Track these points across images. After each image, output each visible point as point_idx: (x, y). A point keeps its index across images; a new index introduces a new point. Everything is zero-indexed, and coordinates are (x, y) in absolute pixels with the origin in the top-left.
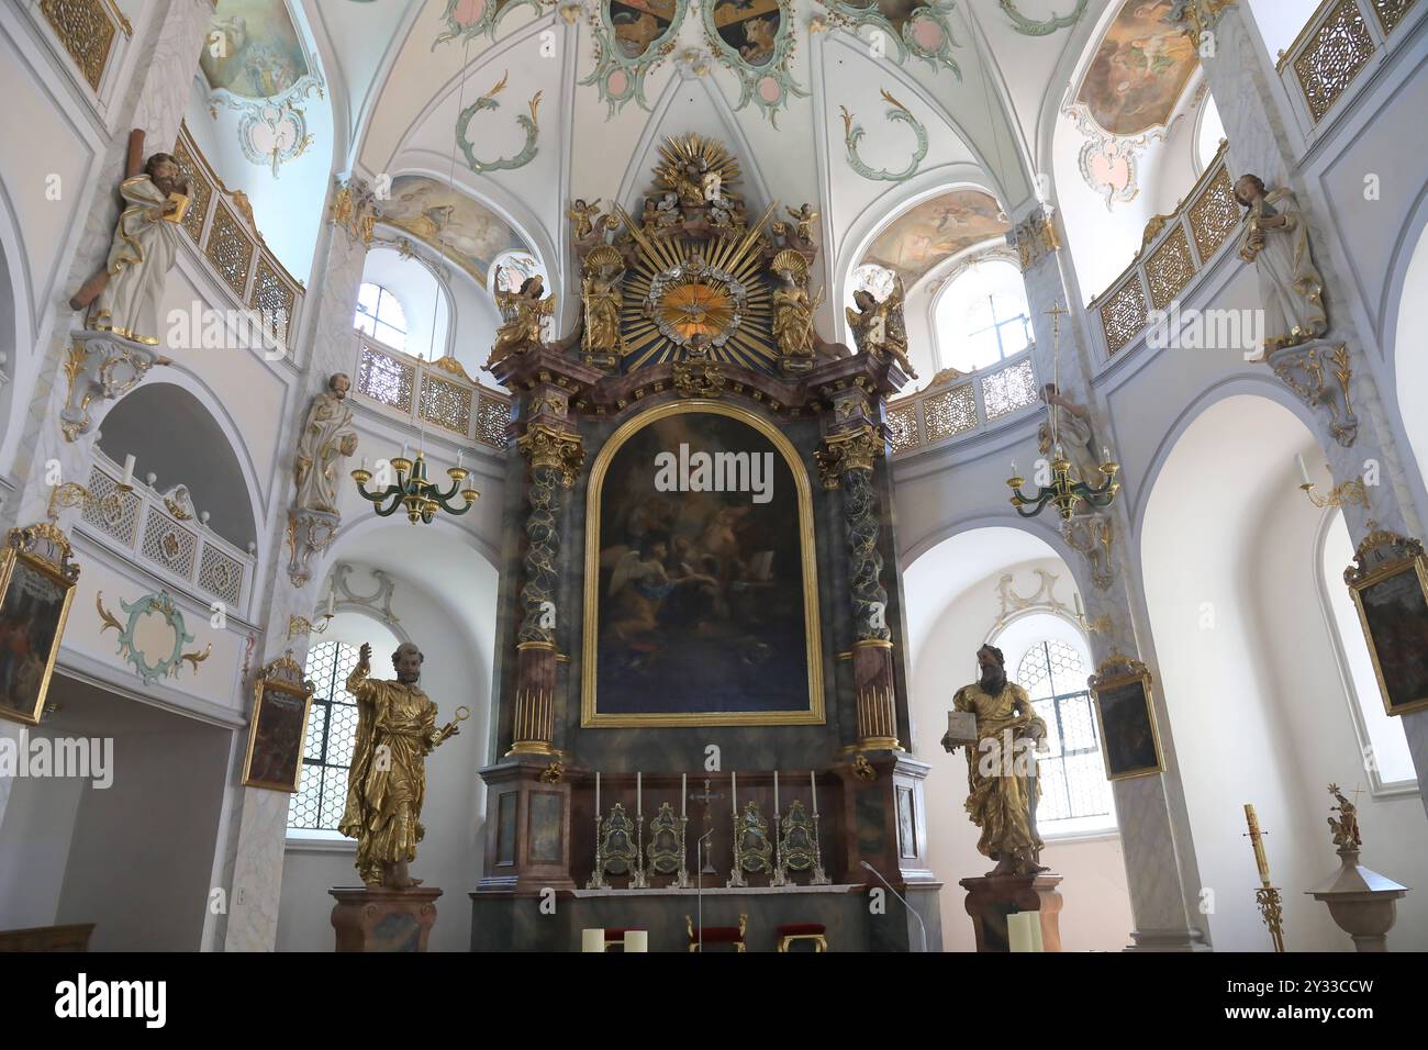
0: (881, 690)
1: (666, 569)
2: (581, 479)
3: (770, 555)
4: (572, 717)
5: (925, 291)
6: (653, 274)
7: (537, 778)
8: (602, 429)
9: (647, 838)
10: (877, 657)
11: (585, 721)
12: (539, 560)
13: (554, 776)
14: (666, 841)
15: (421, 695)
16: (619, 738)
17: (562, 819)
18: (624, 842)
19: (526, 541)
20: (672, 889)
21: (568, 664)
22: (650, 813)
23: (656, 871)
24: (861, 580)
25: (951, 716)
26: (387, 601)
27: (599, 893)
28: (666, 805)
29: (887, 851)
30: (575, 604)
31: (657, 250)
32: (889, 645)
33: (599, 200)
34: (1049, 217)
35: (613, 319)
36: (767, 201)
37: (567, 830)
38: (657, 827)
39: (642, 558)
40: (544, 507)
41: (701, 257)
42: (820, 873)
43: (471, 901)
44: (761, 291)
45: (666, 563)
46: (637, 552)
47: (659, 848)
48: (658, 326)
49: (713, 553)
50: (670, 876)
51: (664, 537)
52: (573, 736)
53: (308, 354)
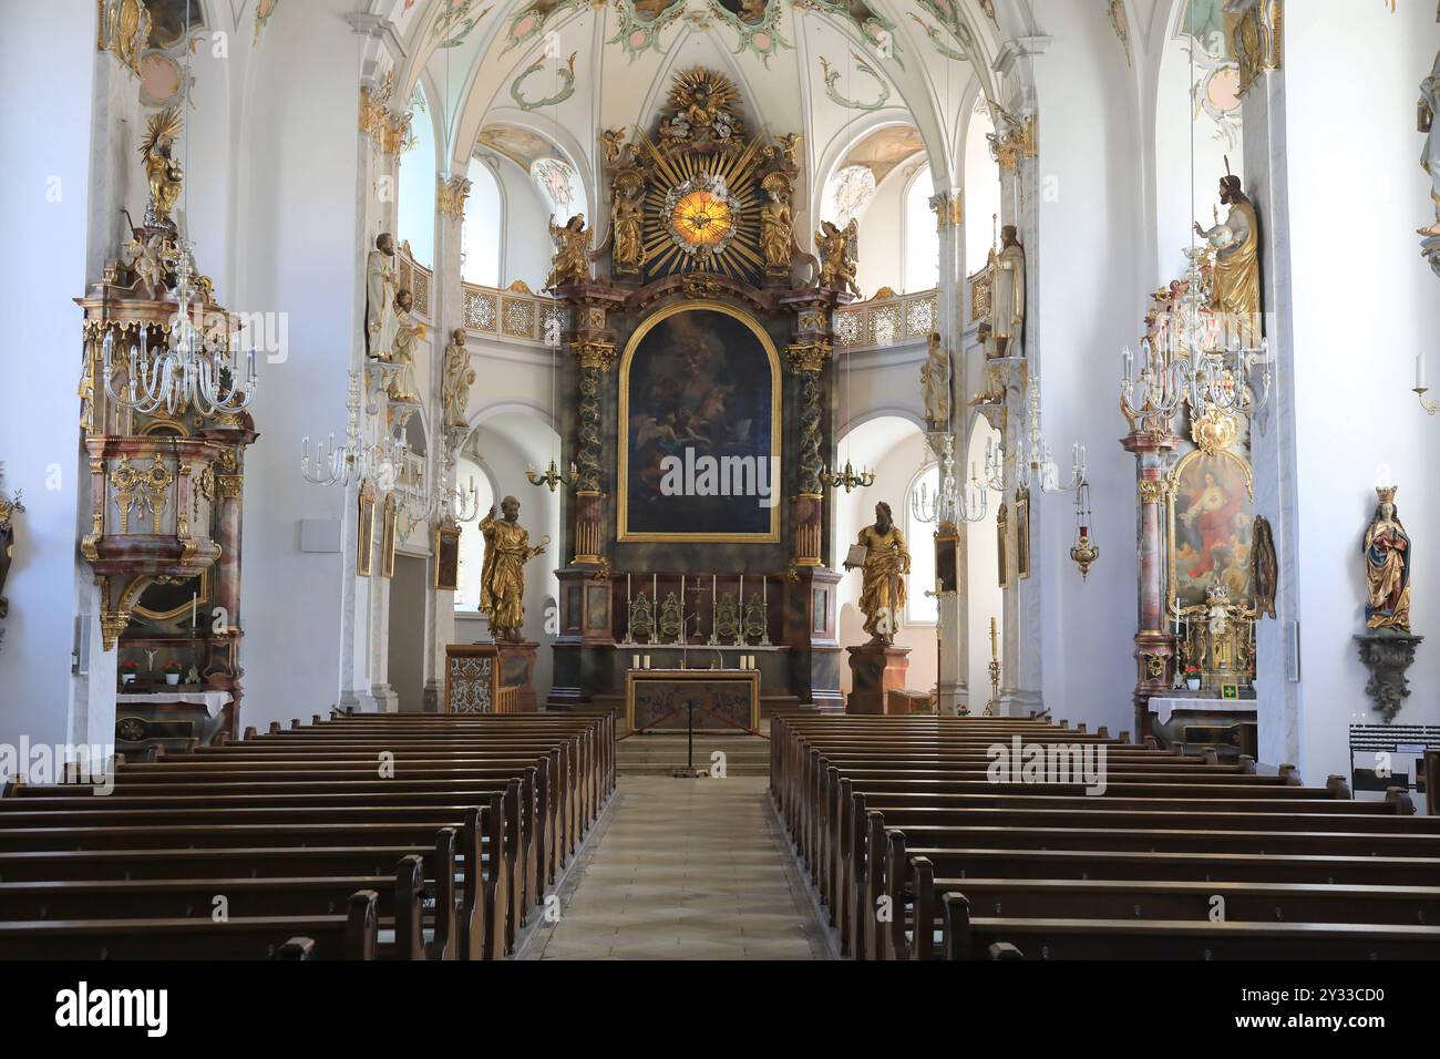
0: (811, 527)
1: (676, 432)
2: (614, 364)
3: (749, 422)
4: (611, 535)
5: (903, 174)
6: (668, 188)
7: (593, 578)
8: (629, 323)
9: (660, 612)
10: (810, 505)
11: (619, 537)
12: (589, 436)
13: (602, 577)
14: (671, 615)
15: (519, 527)
16: (642, 550)
17: (607, 602)
18: (646, 617)
19: (579, 420)
20: (674, 645)
21: (608, 499)
22: (662, 598)
23: (665, 634)
24: (805, 452)
25: (852, 548)
26: (475, 446)
27: (630, 646)
28: (672, 593)
29: (805, 627)
30: (612, 457)
31: (670, 165)
32: (820, 497)
33: (624, 129)
34: (954, 199)
35: (636, 235)
36: (761, 123)
37: (610, 608)
38: (666, 606)
39: (658, 424)
40: (591, 397)
41: (706, 173)
42: (765, 639)
43: (552, 650)
44: (753, 203)
45: (674, 426)
46: (655, 419)
47: (667, 620)
48: (671, 237)
49: (709, 420)
50: (673, 637)
51: (675, 409)
52: (613, 547)
53: (439, 317)
